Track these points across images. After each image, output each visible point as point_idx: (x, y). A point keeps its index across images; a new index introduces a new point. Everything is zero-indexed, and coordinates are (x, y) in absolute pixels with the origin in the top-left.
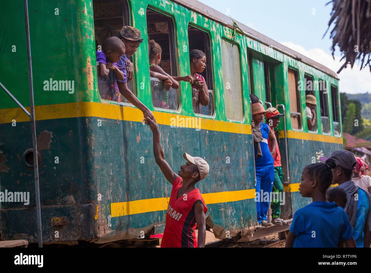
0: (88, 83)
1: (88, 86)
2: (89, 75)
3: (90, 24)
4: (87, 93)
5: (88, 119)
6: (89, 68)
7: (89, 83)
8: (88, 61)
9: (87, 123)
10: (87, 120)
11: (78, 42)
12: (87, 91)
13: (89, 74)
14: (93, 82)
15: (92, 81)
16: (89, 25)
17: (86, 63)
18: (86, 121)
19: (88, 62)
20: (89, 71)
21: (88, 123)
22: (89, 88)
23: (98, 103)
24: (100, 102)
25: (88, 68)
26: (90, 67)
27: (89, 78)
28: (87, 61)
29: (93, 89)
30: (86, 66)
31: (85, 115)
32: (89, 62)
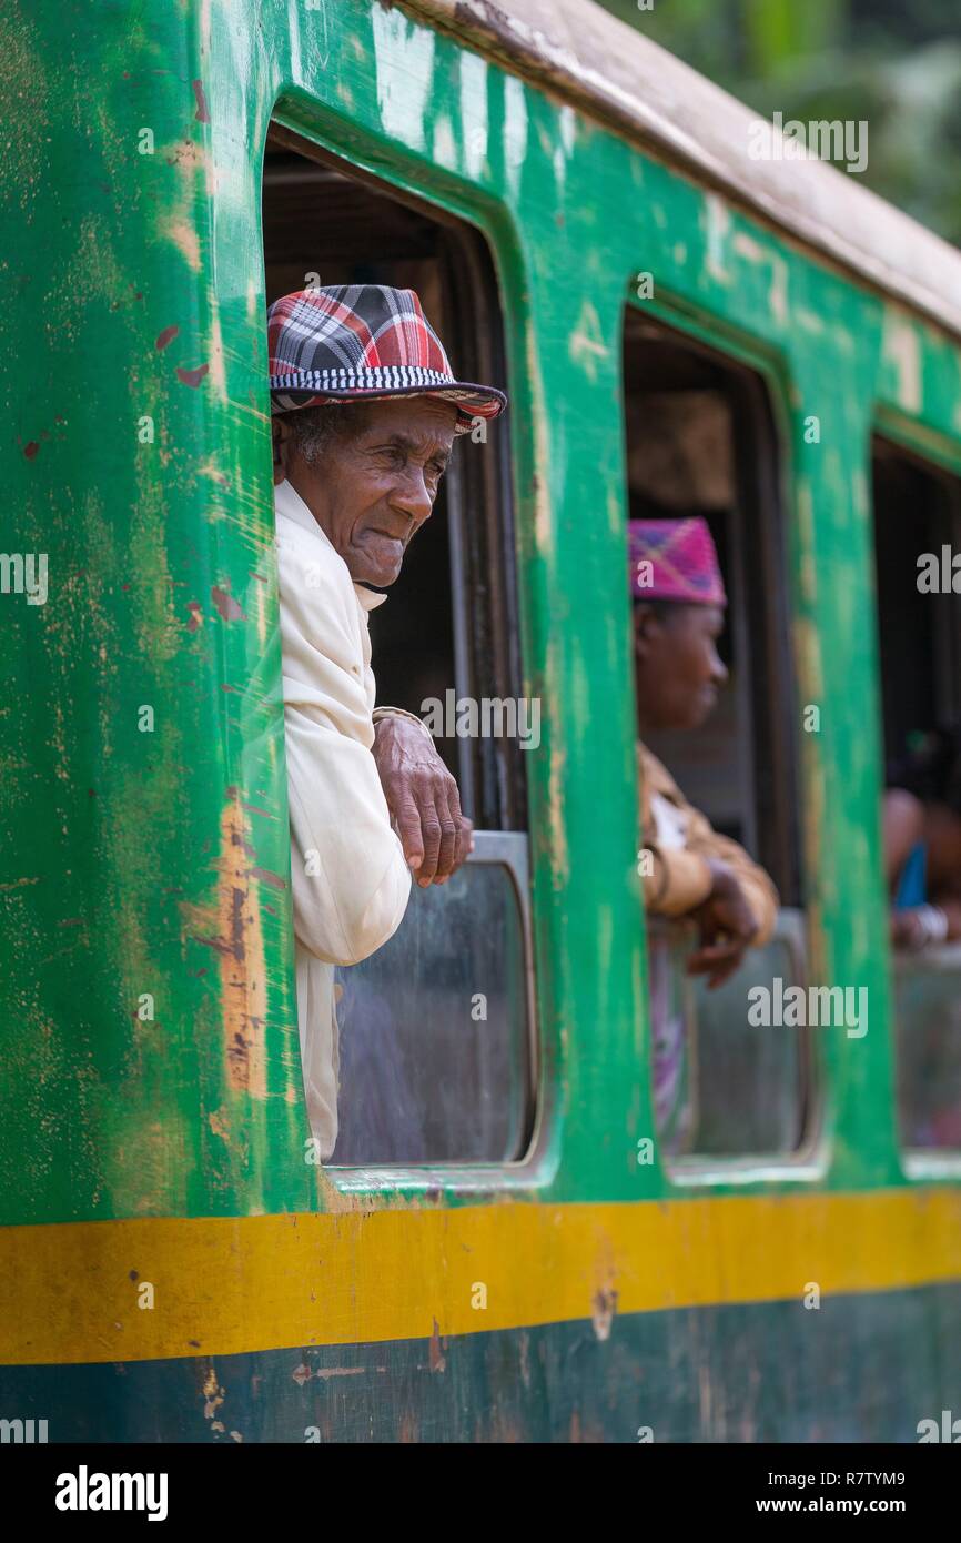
0: (228, 1042)
1: (228, 1067)
2: (233, 963)
3: (246, 489)
4: (215, 1130)
5: (220, 1382)
6: (239, 897)
7: (239, 1038)
8: (227, 833)
9: (209, 1413)
10: (210, 1388)
11: (146, 656)
12: (213, 1118)
13: (239, 953)
14: (262, 1028)
15: (256, 1021)
16: (240, 491)
17: (216, 851)
18: (204, 1402)
19: (226, 847)
20: (238, 927)
21: (220, 1414)
22: (232, 1083)
23: (303, 1213)
24: (314, 1208)
25: (226, 902)
26: (241, 884)
27: (234, 994)
28: (216, 836)
29: (264, 1087)
30: (215, 875)
31: (195, 1344)
32: (235, 840)
